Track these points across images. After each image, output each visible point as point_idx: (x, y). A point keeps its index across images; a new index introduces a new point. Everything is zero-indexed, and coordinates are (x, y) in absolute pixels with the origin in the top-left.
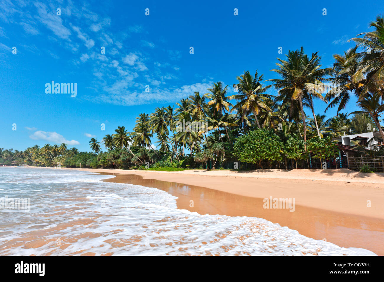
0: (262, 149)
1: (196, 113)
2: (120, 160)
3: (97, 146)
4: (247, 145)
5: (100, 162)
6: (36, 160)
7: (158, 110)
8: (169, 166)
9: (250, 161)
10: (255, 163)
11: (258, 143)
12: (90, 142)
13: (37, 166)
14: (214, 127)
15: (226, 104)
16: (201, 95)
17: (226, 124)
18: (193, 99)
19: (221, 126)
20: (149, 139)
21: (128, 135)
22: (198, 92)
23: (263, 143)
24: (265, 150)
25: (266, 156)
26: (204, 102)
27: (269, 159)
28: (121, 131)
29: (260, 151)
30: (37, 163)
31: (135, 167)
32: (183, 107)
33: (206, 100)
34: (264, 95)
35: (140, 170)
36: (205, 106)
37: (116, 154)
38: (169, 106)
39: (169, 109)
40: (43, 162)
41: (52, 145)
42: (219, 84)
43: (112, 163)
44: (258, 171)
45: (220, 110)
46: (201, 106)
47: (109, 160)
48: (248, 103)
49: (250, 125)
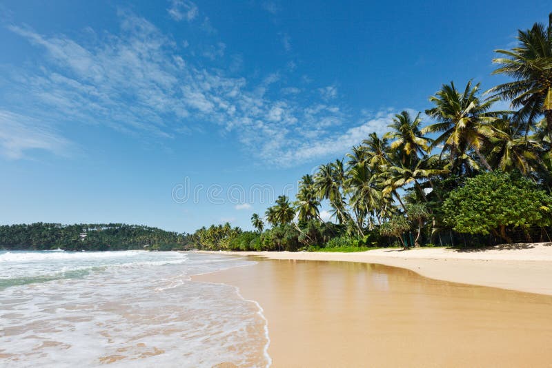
0: (497, 207)
1: (376, 164)
2: (285, 239)
3: (260, 223)
4: (466, 203)
5: (264, 243)
6: (204, 244)
7: (323, 167)
8: (348, 245)
9: (476, 230)
10: (488, 232)
11: (488, 197)
12: (252, 218)
13: (205, 250)
14: (406, 180)
15: (421, 141)
16: (380, 137)
17: (425, 172)
18: (368, 144)
19: (419, 176)
20: (316, 209)
21: (291, 206)
22: (375, 134)
23: (497, 197)
24: (504, 208)
25: (508, 220)
26: (386, 146)
27: (517, 225)
28: (282, 201)
29: (493, 212)
30: (205, 246)
31: (305, 247)
32: (356, 159)
33: (389, 142)
34: (487, 115)
35: (310, 251)
36: (389, 150)
37: (280, 231)
38: (337, 160)
39: (338, 164)
40: (210, 245)
41: (217, 225)
42: (405, 113)
43: (277, 243)
44: (501, 248)
45: (414, 153)
46: (383, 152)
47: (273, 240)
48: (456, 134)
49: (477, 167)
